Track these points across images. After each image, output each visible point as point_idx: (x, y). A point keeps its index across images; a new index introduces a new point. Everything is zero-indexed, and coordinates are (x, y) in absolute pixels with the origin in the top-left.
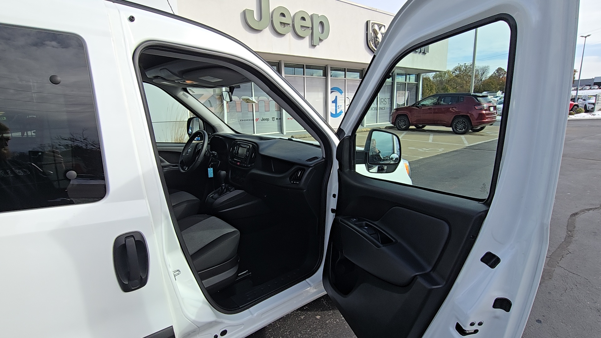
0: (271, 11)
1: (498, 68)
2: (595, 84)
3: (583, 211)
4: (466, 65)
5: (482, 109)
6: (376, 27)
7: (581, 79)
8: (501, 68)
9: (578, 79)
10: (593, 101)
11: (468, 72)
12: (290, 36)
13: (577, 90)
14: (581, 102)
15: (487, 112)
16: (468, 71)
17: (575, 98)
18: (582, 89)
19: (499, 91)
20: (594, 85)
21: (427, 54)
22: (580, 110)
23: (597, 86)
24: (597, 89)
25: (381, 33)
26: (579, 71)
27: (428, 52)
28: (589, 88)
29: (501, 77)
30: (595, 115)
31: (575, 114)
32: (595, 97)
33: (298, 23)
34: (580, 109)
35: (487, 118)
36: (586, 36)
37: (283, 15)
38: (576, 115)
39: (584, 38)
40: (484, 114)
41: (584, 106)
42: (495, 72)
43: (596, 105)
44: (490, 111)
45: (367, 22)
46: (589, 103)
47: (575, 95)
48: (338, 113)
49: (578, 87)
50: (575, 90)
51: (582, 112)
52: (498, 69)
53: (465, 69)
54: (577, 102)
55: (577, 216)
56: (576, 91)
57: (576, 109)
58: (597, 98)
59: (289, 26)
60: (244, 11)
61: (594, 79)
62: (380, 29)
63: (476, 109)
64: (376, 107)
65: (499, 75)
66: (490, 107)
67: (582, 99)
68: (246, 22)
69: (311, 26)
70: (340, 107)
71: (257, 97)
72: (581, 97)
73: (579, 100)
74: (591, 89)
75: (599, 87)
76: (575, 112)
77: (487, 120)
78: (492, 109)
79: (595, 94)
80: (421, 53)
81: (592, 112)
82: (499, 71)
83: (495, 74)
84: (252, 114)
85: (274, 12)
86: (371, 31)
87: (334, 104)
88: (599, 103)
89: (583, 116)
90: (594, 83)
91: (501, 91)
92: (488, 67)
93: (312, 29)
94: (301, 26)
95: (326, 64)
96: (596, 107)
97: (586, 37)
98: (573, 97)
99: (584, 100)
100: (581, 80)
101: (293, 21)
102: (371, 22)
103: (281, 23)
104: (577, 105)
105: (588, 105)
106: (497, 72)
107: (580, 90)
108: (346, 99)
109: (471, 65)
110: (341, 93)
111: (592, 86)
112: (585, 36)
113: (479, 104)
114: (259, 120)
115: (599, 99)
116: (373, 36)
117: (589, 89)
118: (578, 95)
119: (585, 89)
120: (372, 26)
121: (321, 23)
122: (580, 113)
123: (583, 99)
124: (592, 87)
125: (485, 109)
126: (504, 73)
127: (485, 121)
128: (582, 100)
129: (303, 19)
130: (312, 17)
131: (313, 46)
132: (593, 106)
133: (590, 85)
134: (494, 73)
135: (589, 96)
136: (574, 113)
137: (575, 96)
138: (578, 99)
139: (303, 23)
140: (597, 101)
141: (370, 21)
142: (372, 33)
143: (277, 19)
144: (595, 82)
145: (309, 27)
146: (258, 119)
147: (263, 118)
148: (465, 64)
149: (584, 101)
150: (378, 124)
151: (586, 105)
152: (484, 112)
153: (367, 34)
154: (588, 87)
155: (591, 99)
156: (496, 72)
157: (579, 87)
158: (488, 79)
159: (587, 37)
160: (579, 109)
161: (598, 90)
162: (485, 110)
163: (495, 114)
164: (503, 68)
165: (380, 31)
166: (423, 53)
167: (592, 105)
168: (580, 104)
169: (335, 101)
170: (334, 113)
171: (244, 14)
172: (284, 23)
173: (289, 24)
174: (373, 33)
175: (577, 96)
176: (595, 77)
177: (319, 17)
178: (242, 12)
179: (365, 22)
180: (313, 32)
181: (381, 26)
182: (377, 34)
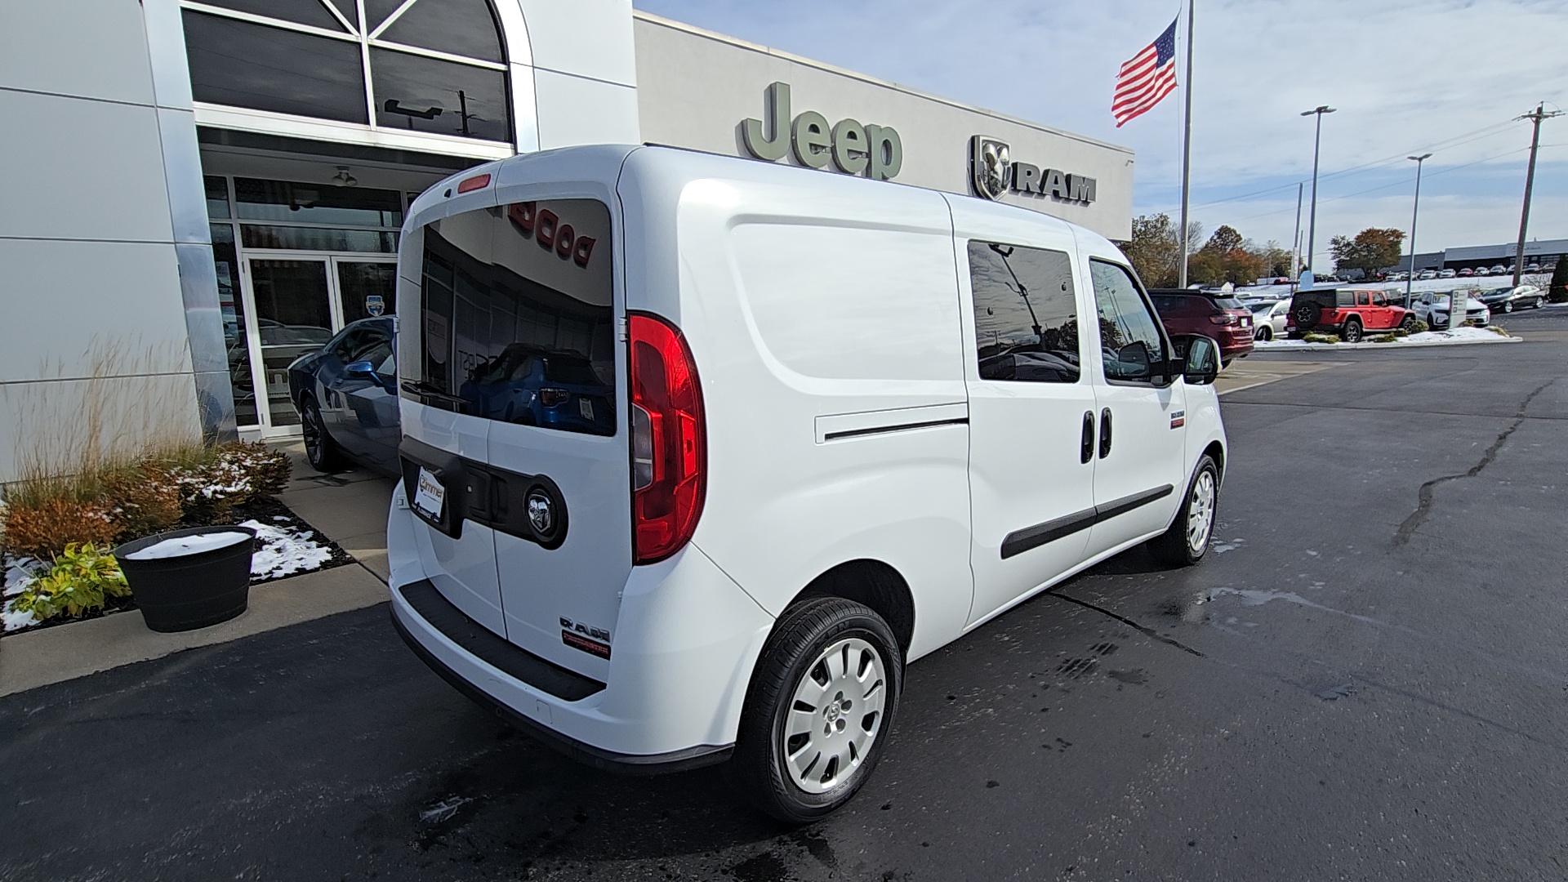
0: (792, 119)
1: (1219, 227)
2: (1448, 265)
3: (1442, 479)
4: (1146, 219)
5: (1225, 323)
6: (992, 150)
7: (1415, 253)
8: (1227, 227)
9: (1409, 254)
10: (1445, 306)
11: (1151, 238)
13: (1408, 279)
14: (1419, 307)
15: (1236, 329)
16: (1151, 236)
17: (1404, 299)
18: (1419, 277)
19: (1228, 283)
20: (1445, 268)
21: (1091, 204)
22: (1420, 326)
23: (1452, 270)
24: (1453, 277)
25: (1002, 162)
26: (1409, 234)
27: (1094, 200)
28: (1435, 274)
29: (1228, 250)
30: (1452, 335)
31: (1409, 334)
32: (1449, 297)
33: (844, 144)
34: (1419, 323)
35: (1237, 342)
36: (1421, 156)
37: (814, 128)
38: (1411, 336)
39: (1417, 162)
40: (1230, 333)
41: (1426, 317)
42: (1213, 237)
43: (1453, 313)
44: (1241, 327)
45: (973, 139)
46: (1438, 311)
47: (1405, 292)
49: (1410, 274)
50: (1403, 280)
51: (1425, 331)
52: (1220, 230)
53: (1143, 229)
54: (1411, 308)
55: (1432, 486)
56: (1406, 282)
57: (1411, 323)
58: (1454, 299)
59: (824, 151)
60: (742, 122)
61: (1444, 253)
62: (999, 152)
63: (1213, 323)
65: (1222, 245)
66: (1240, 318)
67: (1420, 300)
68: (745, 141)
69: (867, 151)
72: (1418, 298)
73: (1415, 303)
74: (1438, 276)
75: (1457, 272)
76: (1410, 330)
77: (1236, 346)
78: (1244, 322)
79: (1449, 290)
80: (1080, 203)
81: (1445, 330)
82: (1222, 235)
83: (1215, 241)
85: (800, 122)
86: (981, 159)
88: (1460, 310)
89: (1427, 337)
90: (1445, 262)
91: (1231, 282)
92: (1198, 223)
93: (869, 155)
94: (849, 151)
96: (1452, 318)
97: (1420, 159)
98: (1401, 297)
99: (1426, 303)
100: (1415, 256)
101: (833, 141)
102: (982, 138)
103: (811, 145)
104: (1412, 316)
105: (1435, 315)
106: (1218, 238)
107: (1414, 279)
109: (1157, 221)
111: (1440, 270)
112: (1418, 157)
113: (1219, 312)
115: (1456, 301)
116: (986, 168)
117: (1434, 278)
118: (1412, 291)
119: (1426, 278)
120: (984, 148)
121: (886, 144)
122: (1420, 331)
123: (1424, 300)
124: (1442, 273)
125: (1232, 322)
126: (1235, 240)
127: (1232, 347)
128: (1420, 304)
129: (852, 135)
130: (866, 130)
132: (1445, 317)
133: (1435, 269)
134: (1211, 240)
135: (1435, 293)
136: (1407, 332)
137: (1404, 294)
138: (1413, 301)
139: (851, 144)
140: (1454, 306)
141: (978, 136)
142: (983, 163)
143: (805, 138)
144: (1446, 260)
145: (861, 153)
148: (1144, 217)
149: (1426, 306)
151: (1430, 315)
152: (1230, 329)
153: (973, 164)
154: (1432, 274)
155: (1441, 300)
156: (1215, 238)
157: (1412, 272)
158: (1200, 252)
159: (1424, 160)
160: (1416, 324)
161: (1456, 279)
162: (1232, 325)
163: (1251, 333)
164: (1232, 228)
165: (999, 157)
166: (1083, 202)
167: (1444, 315)
168: (1418, 312)
171: (743, 128)
172: (815, 145)
173: (824, 147)
174: (985, 163)
175: (1410, 295)
176: (1447, 250)
177: (881, 129)
178: (738, 126)
179: (969, 138)
180: (870, 163)
181: (1000, 146)
182: (994, 163)
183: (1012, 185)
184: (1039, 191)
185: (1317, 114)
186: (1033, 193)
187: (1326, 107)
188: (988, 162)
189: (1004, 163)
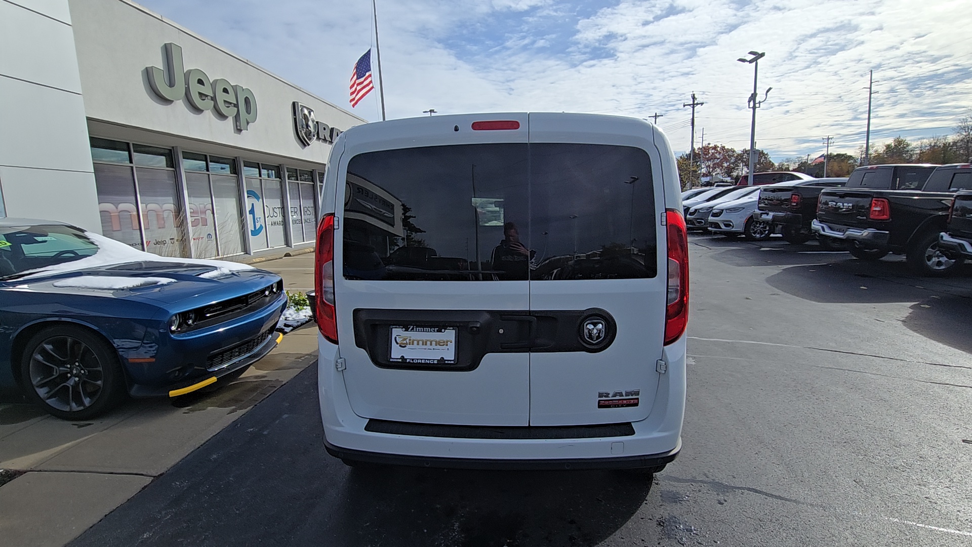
0: (185, 72)
6: (306, 112)
12: (209, 114)
25: (311, 120)
33: (221, 97)
37: (200, 82)
45: (294, 104)
48: (257, 228)
59: (208, 99)
60: (147, 68)
62: (309, 114)
64: (300, 218)
68: (151, 86)
69: (235, 103)
70: (258, 219)
71: (144, 205)
84: (139, 233)
85: (190, 75)
86: (300, 117)
87: (252, 215)
93: (237, 106)
94: (224, 101)
95: (236, 156)
101: (214, 92)
102: (299, 104)
103: (200, 93)
108: (265, 207)
110: (258, 198)
114: (152, 244)
116: (303, 122)
120: (301, 110)
121: (247, 100)
129: (225, 91)
130: (234, 88)
131: (239, 131)
139: (225, 97)
141: (297, 103)
142: (301, 119)
143: (195, 88)
145: (232, 104)
146: (150, 242)
147: (156, 240)
150: (305, 242)
165: (310, 117)
169: (252, 211)
170: (253, 229)
171: (148, 74)
172: (203, 95)
173: (207, 96)
174: (303, 119)
177: (243, 90)
178: (144, 70)
179: (292, 103)
180: (238, 111)
181: (310, 111)
182: (308, 120)
183: (317, 136)
184: (330, 140)
185: (429, 113)
186: (327, 141)
187: (433, 110)
188: (305, 119)
189: (313, 121)
